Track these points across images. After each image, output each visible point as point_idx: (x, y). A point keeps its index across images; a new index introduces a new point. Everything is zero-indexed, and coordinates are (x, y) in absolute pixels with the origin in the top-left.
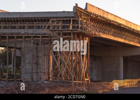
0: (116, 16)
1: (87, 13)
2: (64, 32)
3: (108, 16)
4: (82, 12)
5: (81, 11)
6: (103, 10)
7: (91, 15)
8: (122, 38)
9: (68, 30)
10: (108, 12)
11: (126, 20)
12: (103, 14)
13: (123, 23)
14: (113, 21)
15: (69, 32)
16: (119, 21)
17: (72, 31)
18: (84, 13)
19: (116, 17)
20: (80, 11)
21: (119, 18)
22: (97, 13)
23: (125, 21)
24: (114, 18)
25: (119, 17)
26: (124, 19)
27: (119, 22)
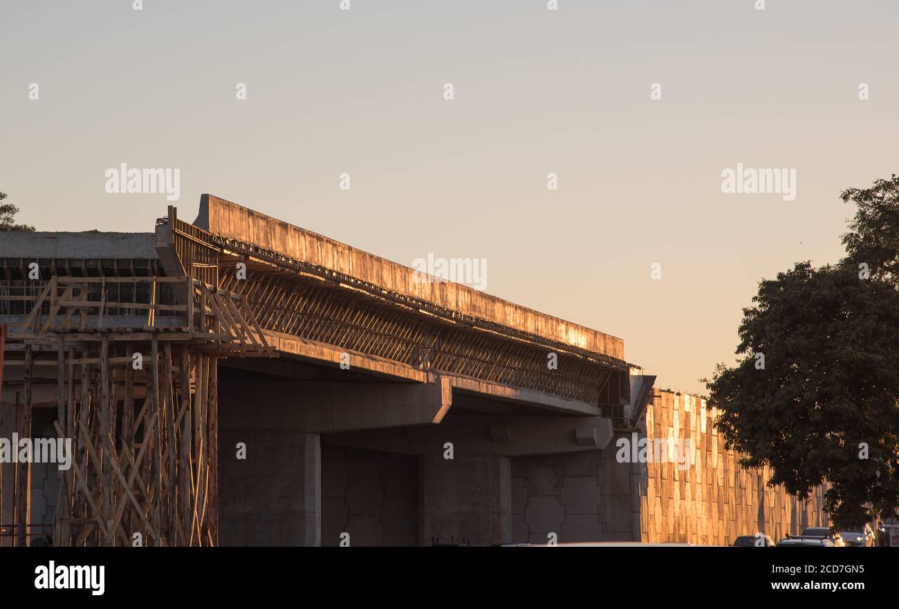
0: (319, 238)
1: (211, 246)
2: (118, 338)
3: (284, 243)
4: (192, 241)
5: (190, 237)
6: (265, 218)
7: (225, 251)
8: (334, 342)
9: (140, 331)
10: (284, 226)
11: (359, 252)
12: (266, 236)
13: (346, 266)
14: (307, 267)
15: (142, 337)
16: (331, 261)
17: (156, 332)
18: (198, 244)
19: (316, 244)
20: (185, 238)
21: (330, 246)
22: (244, 238)
23: (354, 258)
24: (312, 247)
25: (328, 241)
26: (350, 248)
27: (329, 266)
